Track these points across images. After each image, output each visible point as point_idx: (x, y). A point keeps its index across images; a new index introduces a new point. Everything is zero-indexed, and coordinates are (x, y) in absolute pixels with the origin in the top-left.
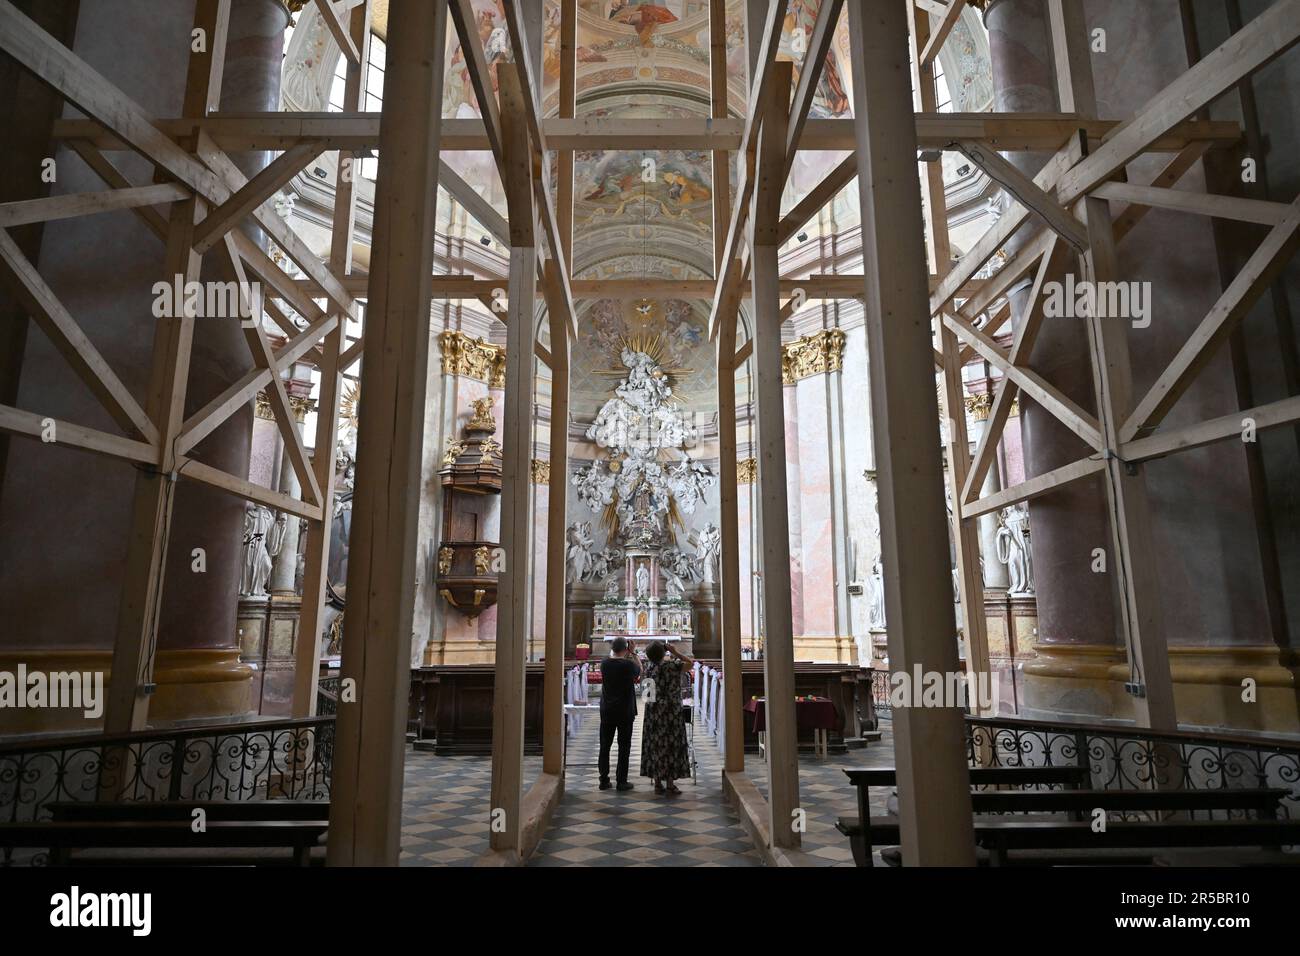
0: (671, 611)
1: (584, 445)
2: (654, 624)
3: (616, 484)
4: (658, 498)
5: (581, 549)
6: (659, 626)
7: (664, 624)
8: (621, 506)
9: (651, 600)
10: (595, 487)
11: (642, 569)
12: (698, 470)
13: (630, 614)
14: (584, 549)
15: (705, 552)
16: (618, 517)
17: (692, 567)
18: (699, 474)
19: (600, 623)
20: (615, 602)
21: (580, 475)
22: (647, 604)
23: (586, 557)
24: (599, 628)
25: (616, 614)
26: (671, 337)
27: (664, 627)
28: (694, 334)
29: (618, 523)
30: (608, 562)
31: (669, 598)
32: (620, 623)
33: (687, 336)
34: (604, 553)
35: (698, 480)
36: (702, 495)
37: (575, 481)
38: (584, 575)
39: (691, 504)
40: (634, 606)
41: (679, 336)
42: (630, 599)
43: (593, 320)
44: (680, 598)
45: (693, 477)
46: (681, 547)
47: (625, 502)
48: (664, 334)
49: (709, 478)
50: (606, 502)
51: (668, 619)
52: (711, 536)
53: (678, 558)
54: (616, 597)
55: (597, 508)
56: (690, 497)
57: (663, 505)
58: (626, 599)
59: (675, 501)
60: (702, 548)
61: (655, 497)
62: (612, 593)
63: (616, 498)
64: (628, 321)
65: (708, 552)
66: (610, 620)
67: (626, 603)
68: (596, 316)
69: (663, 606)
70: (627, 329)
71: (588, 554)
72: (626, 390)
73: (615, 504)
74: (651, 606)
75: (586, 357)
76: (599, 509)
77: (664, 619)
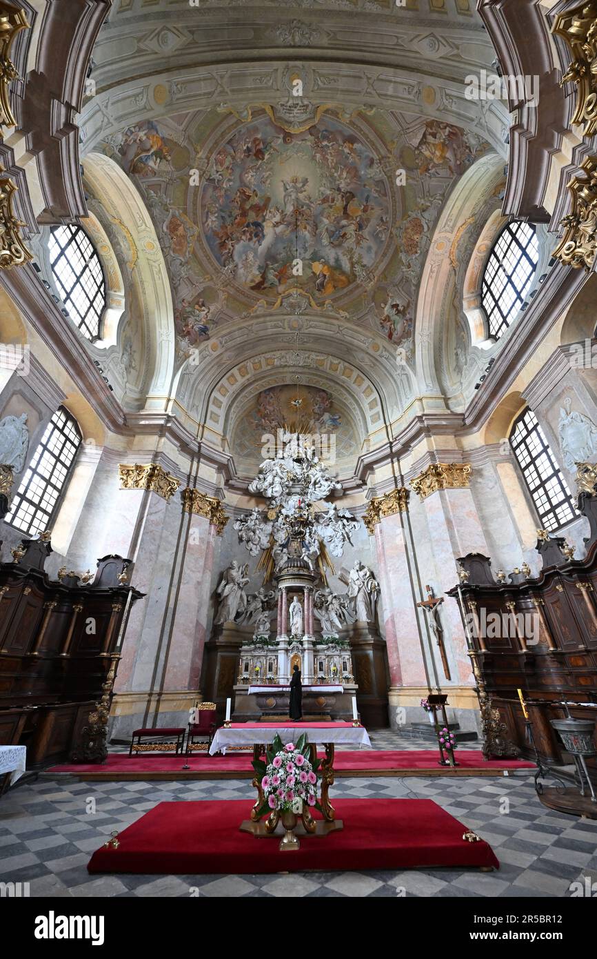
0: (329, 653)
1: (246, 498)
2: (310, 670)
3: (273, 531)
4: (309, 543)
5: (236, 587)
6: (315, 672)
7: (321, 670)
8: (277, 549)
9: (305, 638)
10: (254, 532)
11: (295, 603)
12: (344, 517)
13: (282, 656)
14: (240, 588)
15: (357, 589)
16: (274, 561)
17: (344, 607)
18: (345, 521)
19: (246, 669)
20: (265, 642)
21: (241, 521)
22: (301, 643)
23: (241, 596)
24: (245, 676)
25: (266, 656)
26: (317, 423)
27: (321, 674)
28: (333, 420)
29: (274, 565)
30: (263, 602)
31: (325, 637)
32: (270, 669)
33: (329, 422)
34: (259, 593)
35: (344, 525)
36: (349, 538)
37: (237, 526)
38: (238, 615)
39: (339, 547)
40: (286, 646)
41: (323, 423)
42: (282, 638)
43: (259, 411)
44: (337, 636)
45: (340, 522)
46: (332, 588)
47: (281, 546)
48: (312, 422)
49: (355, 523)
50: (263, 547)
51: (325, 664)
52: (362, 573)
53: (329, 598)
54: (267, 637)
55: (255, 552)
56: (338, 541)
57: (314, 548)
58: (279, 639)
59: (325, 546)
60: (354, 586)
61: (307, 542)
62: (263, 632)
63: (273, 542)
64: (285, 413)
65: (359, 589)
66: (259, 665)
67: (278, 644)
68: (261, 408)
69: (319, 647)
70: (284, 419)
71: (244, 593)
72: (283, 458)
73: (271, 548)
74: (306, 646)
75: (252, 435)
76: (257, 552)
77: (321, 664)
